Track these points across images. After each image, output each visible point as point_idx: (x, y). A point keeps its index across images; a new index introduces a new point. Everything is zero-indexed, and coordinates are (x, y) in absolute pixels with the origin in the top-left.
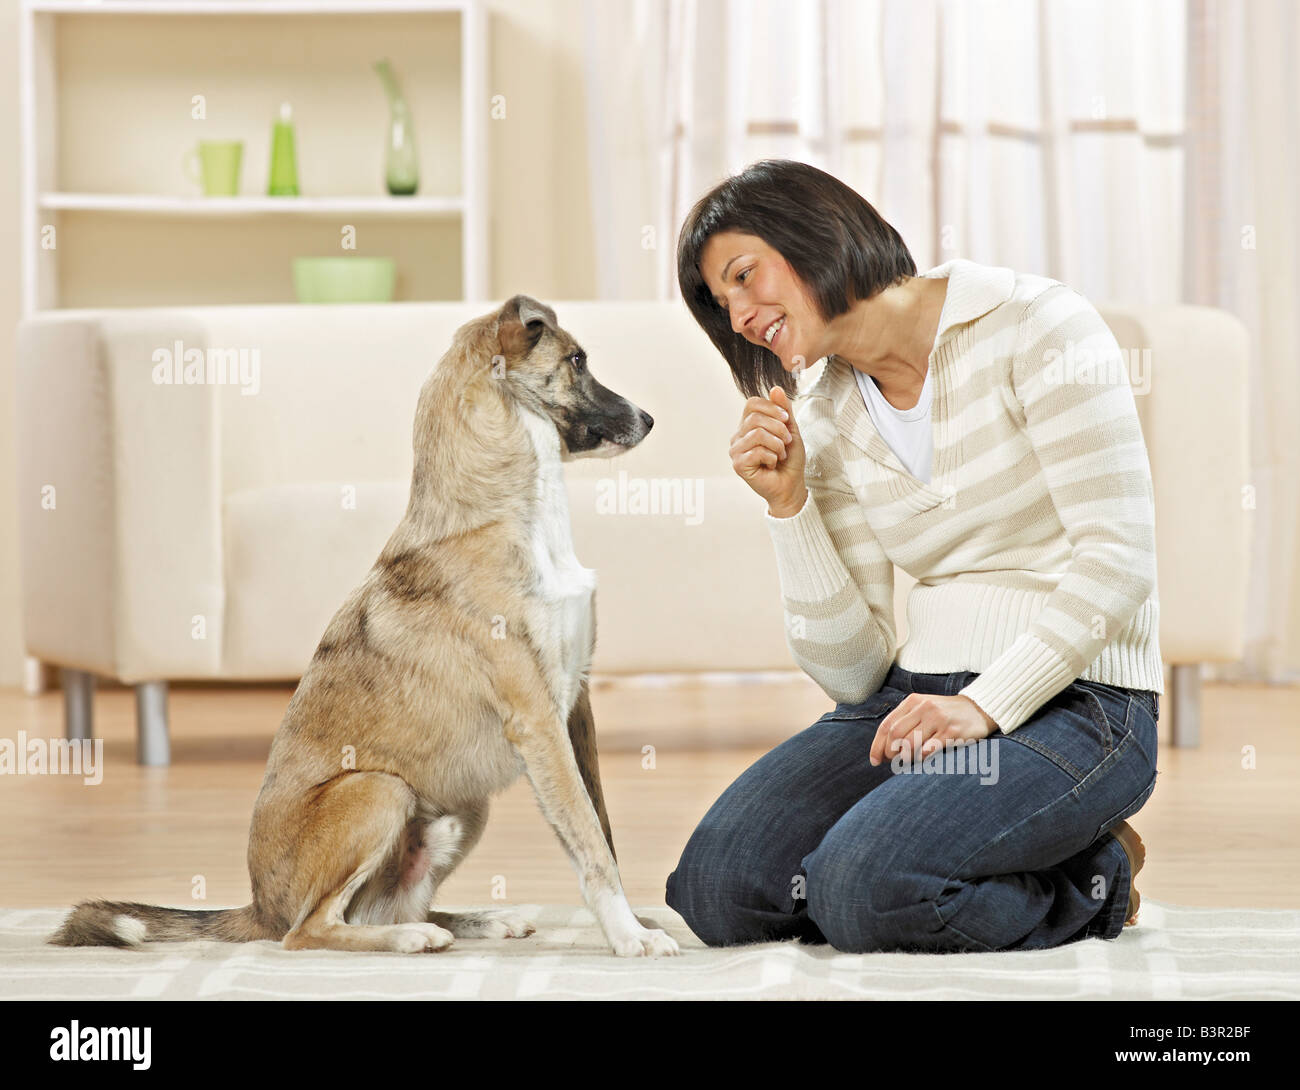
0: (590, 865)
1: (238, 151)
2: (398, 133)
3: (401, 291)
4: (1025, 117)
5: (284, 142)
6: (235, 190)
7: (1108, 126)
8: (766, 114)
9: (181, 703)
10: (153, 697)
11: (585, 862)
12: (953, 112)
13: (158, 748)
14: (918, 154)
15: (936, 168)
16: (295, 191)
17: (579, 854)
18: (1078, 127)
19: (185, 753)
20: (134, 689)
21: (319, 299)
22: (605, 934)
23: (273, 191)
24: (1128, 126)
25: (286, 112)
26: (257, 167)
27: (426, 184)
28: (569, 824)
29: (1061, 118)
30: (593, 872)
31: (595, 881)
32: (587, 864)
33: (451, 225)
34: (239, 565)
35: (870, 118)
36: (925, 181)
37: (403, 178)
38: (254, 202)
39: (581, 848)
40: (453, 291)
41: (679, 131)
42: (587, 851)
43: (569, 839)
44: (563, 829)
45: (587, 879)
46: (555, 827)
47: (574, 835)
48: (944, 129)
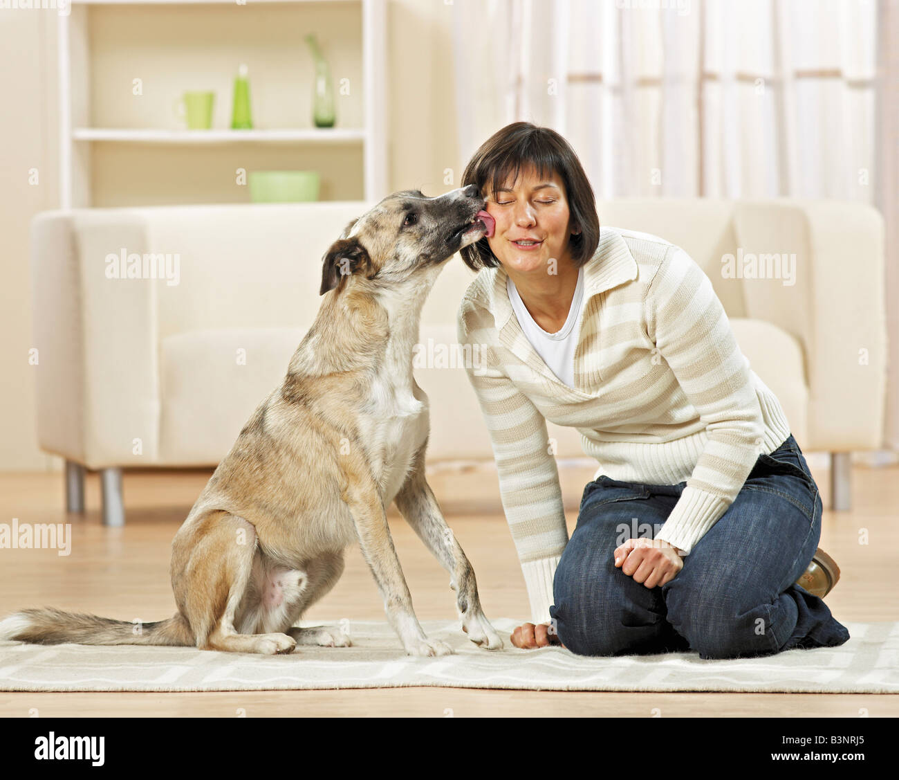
0: (392, 595)
1: (211, 99)
2: (322, 85)
3: (325, 193)
4: (763, 68)
5: (242, 91)
6: (209, 125)
7: (822, 74)
8: (581, 68)
9: (132, 482)
10: (112, 478)
11: (389, 592)
12: (712, 65)
13: (115, 514)
14: (687, 95)
15: (700, 105)
16: (250, 125)
17: (385, 587)
18: (800, 75)
19: (134, 518)
20: (99, 473)
21: (267, 199)
22: (402, 643)
23: (235, 126)
24: (836, 74)
25: (243, 71)
26: (224, 110)
27: (341, 121)
28: (380, 565)
29: (788, 68)
30: (394, 600)
31: (395, 607)
32: (390, 595)
33: (357, 148)
34: (170, 387)
35: (653, 70)
36: (692, 114)
37: (325, 116)
38: (222, 134)
39: (387, 582)
40: (357, 194)
41: (519, 81)
42: (391, 585)
43: (379, 576)
44: (376, 569)
45: (390, 605)
46: (370, 566)
47: (383, 574)
48: (705, 77)
